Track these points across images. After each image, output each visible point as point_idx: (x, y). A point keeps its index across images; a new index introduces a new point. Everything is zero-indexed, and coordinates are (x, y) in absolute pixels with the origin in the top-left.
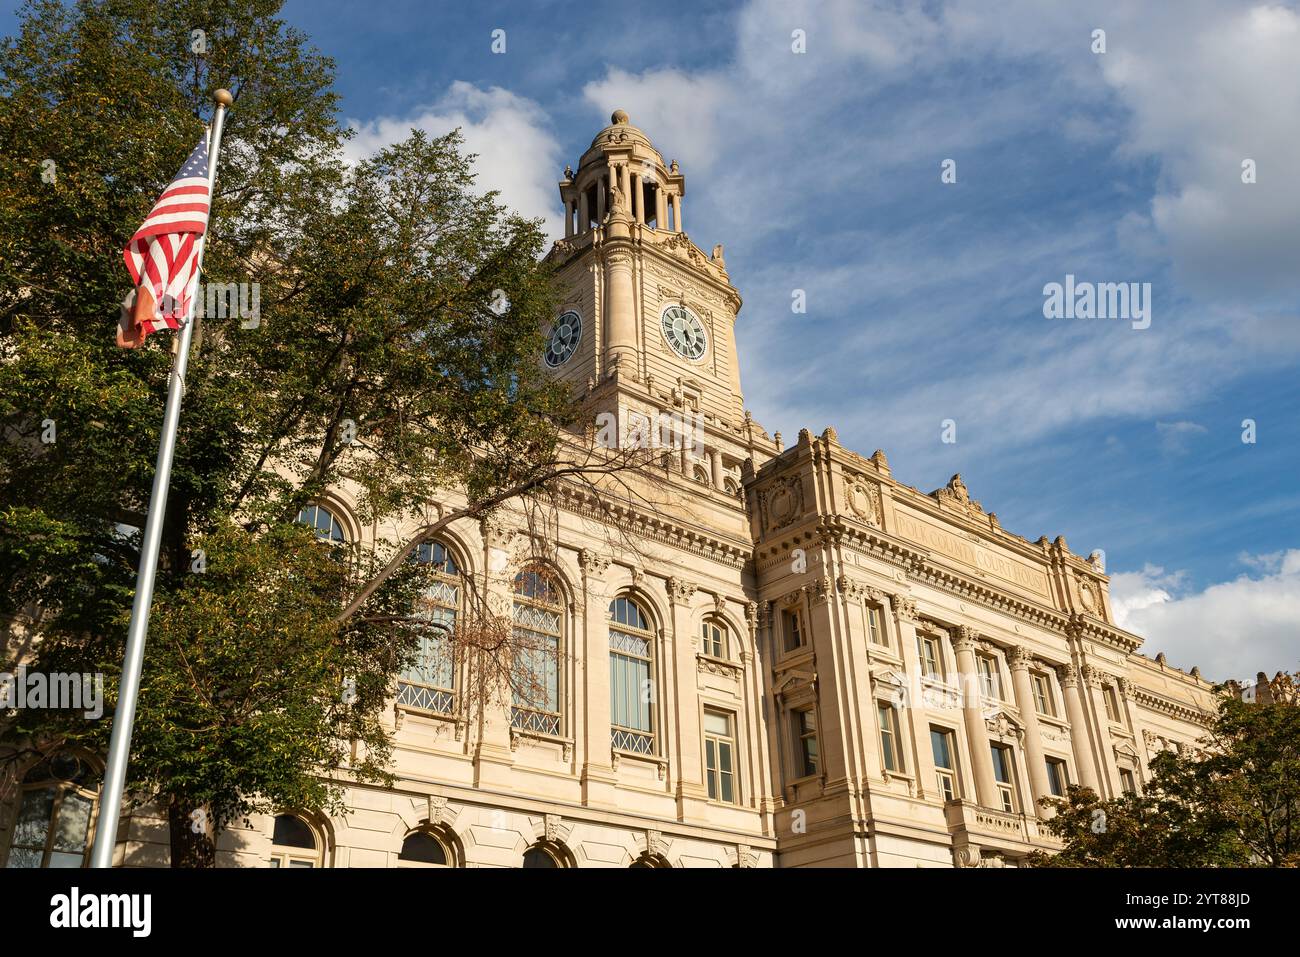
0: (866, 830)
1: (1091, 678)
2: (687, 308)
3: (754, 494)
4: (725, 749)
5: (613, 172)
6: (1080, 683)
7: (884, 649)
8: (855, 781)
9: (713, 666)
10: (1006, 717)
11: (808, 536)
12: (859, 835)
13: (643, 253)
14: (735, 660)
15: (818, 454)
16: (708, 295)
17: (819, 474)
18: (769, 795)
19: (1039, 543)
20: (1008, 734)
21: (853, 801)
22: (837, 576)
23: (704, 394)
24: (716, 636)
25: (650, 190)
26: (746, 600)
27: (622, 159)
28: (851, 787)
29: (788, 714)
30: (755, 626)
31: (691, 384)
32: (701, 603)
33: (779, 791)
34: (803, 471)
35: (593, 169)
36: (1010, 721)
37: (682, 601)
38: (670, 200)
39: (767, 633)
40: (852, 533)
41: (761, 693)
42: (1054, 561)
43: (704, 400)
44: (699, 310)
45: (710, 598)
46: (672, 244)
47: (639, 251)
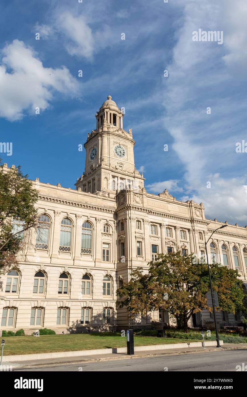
0: (130, 268)
1: (195, 231)
2: (121, 145)
3: (117, 197)
4: (108, 251)
5: (106, 113)
6: (193, 233)
7: (141, 230)
8: (130, 258)
9: (106, 234)
10: (172, 241)
11: (124, 208)
12: (129, 269)
13: (110, 134)
14: (111, 233)
15: (128, 190)
16: (126, 141)
17: (128, 194)
18: (116, 260)
19: (187, 202)
20: (172, 245)
21: (129, 262)
22: (130, 216)
23: (124, 165)
24: (107, 228)
25: (115, 116)
26: (114, 220)
27: (107, 110)
28: (129, 259)
29: (121, 243)
30: (116, 225)
31: (121, 164)
32: (103, 222)
33: (118, 259)
34: (125, 194)
35: (102, 112)
36: (173, 242)
37: (99, 222)
38: (120, 118)
39: (118, 227)
40: (133, 207)
41: (116, 239)
42: (190, 206)
43: (124, 167)
44: (124, 146)
45: (106, 221)
46: (118, 131)
47: (109, 134)
